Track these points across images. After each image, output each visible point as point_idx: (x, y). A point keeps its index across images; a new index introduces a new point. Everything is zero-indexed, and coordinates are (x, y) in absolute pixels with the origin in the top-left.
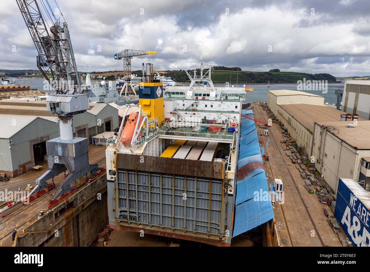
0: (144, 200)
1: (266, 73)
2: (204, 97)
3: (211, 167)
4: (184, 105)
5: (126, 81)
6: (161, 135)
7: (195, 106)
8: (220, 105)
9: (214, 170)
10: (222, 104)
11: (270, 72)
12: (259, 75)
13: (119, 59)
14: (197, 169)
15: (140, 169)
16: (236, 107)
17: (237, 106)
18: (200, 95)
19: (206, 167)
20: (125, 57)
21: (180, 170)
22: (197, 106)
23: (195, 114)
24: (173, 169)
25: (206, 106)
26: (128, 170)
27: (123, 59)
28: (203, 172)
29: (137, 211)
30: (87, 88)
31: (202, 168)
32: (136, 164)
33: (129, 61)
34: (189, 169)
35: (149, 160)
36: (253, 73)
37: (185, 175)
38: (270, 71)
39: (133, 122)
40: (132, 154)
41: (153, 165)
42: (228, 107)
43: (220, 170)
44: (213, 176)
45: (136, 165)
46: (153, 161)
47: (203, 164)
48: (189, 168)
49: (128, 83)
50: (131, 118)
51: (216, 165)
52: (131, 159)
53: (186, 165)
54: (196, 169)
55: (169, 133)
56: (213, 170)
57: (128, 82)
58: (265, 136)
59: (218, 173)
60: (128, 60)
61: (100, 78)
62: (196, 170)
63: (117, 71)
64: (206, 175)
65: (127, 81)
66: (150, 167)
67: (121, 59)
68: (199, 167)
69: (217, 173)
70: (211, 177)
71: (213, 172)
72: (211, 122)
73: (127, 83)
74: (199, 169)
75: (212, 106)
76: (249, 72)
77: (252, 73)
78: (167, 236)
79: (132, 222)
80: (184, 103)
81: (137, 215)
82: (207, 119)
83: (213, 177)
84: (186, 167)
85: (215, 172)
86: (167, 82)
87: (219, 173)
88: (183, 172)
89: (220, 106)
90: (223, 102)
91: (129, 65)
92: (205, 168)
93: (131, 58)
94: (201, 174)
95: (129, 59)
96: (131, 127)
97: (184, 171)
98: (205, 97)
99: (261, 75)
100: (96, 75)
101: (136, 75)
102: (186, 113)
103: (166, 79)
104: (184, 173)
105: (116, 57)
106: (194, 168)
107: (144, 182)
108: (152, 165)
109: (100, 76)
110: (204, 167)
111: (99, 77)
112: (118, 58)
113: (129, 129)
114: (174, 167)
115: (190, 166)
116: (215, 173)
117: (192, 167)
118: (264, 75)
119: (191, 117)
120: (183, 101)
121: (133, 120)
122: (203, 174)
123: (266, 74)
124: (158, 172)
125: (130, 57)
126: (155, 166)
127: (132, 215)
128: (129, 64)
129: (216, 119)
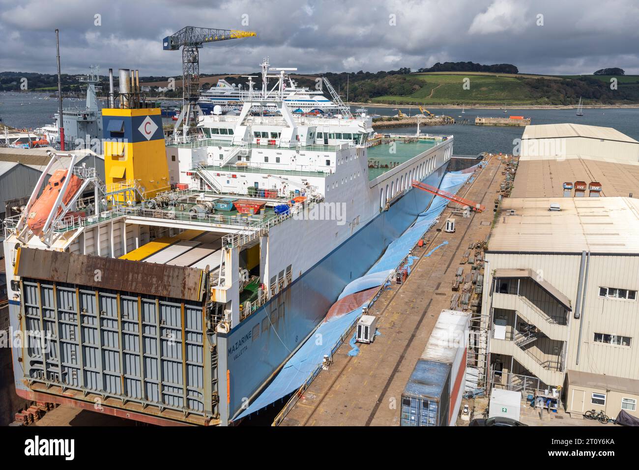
0: (72, 341)
1: (585, 78)
2: (274, 139)
3: (181, 278)
4: (221, 157)
5: (188, 102)
6: (128, 217)
7: (244, 159)
8: (295, 157)
9: (187, 283)
10: (298, 156)
11: (597, 78)
12: (562, 83)
13: (175, 48)
14: (156, 281)
15: (58, 278)
16: (328, 163)
17: (329, 161)
18: (265, 135)
19: (173, 278)
20: (185, 44)
21: (127, 281)
22: (248, 158)
23: (235, 175)
24: (115, 281)
25: (266, 159)
26: (42, 281)
27: (181, 48)
28: (167, 287)
29: (59, 363)
30: (85, 118)
31: (166, 278)
32: (52, 269)
33: (196, 53)
34: (142, 280)
35: (74, 261)
36: (546, 78)
37: (134, 292)
38: (596, 74)
39: (56, 187)
40: (48, 249)
41: (82, 272)
42: (311, 163)
43: (196, 283)
44: (184, 295)
45: (51, 271)
46: (82, 263)
47: (167, 271)
48: (142, 278)
49: (192, 106)
50: (53, 180)
51: (189, 274)
52: (45, 258)
53: (138, 274)
54: (154, 280)
55: (143, 213)
56: (185, 284)
57: (193, 102)
58: (447, 232)
59: (192, 290)
60: (193, 51)
61: (162, 92)
62: (155, 283)
63: (205, 75)
64: (171, 292)
65: (191, 100)
66: (76, 275)
67: (178, 49)
68: (160, 278)
69: (190, 289)
70: (180, 297)
71: (184, 288)
72: (266, 194)
73: (189, 106)
74: (160, 282)
75: (278, 160)
76: (536, 77)
77: (543, 79)
78: (115, 415)
79: (52, 383)
80: (222, 152)
81: (58, 370)
82: (260, 187)
83: (183, 298)
84: (138, 277)
85: (186, 287)
86: (312, 103)
87: (194, 289)
88: (132, 285)
89: (294, 159)
90: (301, 152)
91: (195, 64)
92: (171, 279)
93: (199, 46)
94: (163, 290)
95: (194, 49)
96: (51, 196)
97: (134, 284)
98: (275, 141)
99: (568, 84)
100: (154, 84)
101: (240, 85)
102: (218, 175)
103: (310, 94)
104: (133, 288)
105: (166, 44)
106: (151, 279)
107: (71, 305)
108: (79, 271)
109: (162, 88)
110: (169, 276)
111: (160, 89)
112: (171, 48)
113: (45, 201)
114: (116, 275)
115: (146, 274)
116: (187, 289)
117: (149, 278)
118: (575, 85)
119: (228, 182)
120: (220, 148)
121: (56, 184)
122: (167, 290)
123: (583, 82)
124: (89, 285)
125: (197, 44)
126: (84, 273)
127: (52, 369)
128: (195, 60)
129: (278, 188)
